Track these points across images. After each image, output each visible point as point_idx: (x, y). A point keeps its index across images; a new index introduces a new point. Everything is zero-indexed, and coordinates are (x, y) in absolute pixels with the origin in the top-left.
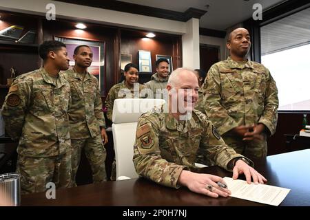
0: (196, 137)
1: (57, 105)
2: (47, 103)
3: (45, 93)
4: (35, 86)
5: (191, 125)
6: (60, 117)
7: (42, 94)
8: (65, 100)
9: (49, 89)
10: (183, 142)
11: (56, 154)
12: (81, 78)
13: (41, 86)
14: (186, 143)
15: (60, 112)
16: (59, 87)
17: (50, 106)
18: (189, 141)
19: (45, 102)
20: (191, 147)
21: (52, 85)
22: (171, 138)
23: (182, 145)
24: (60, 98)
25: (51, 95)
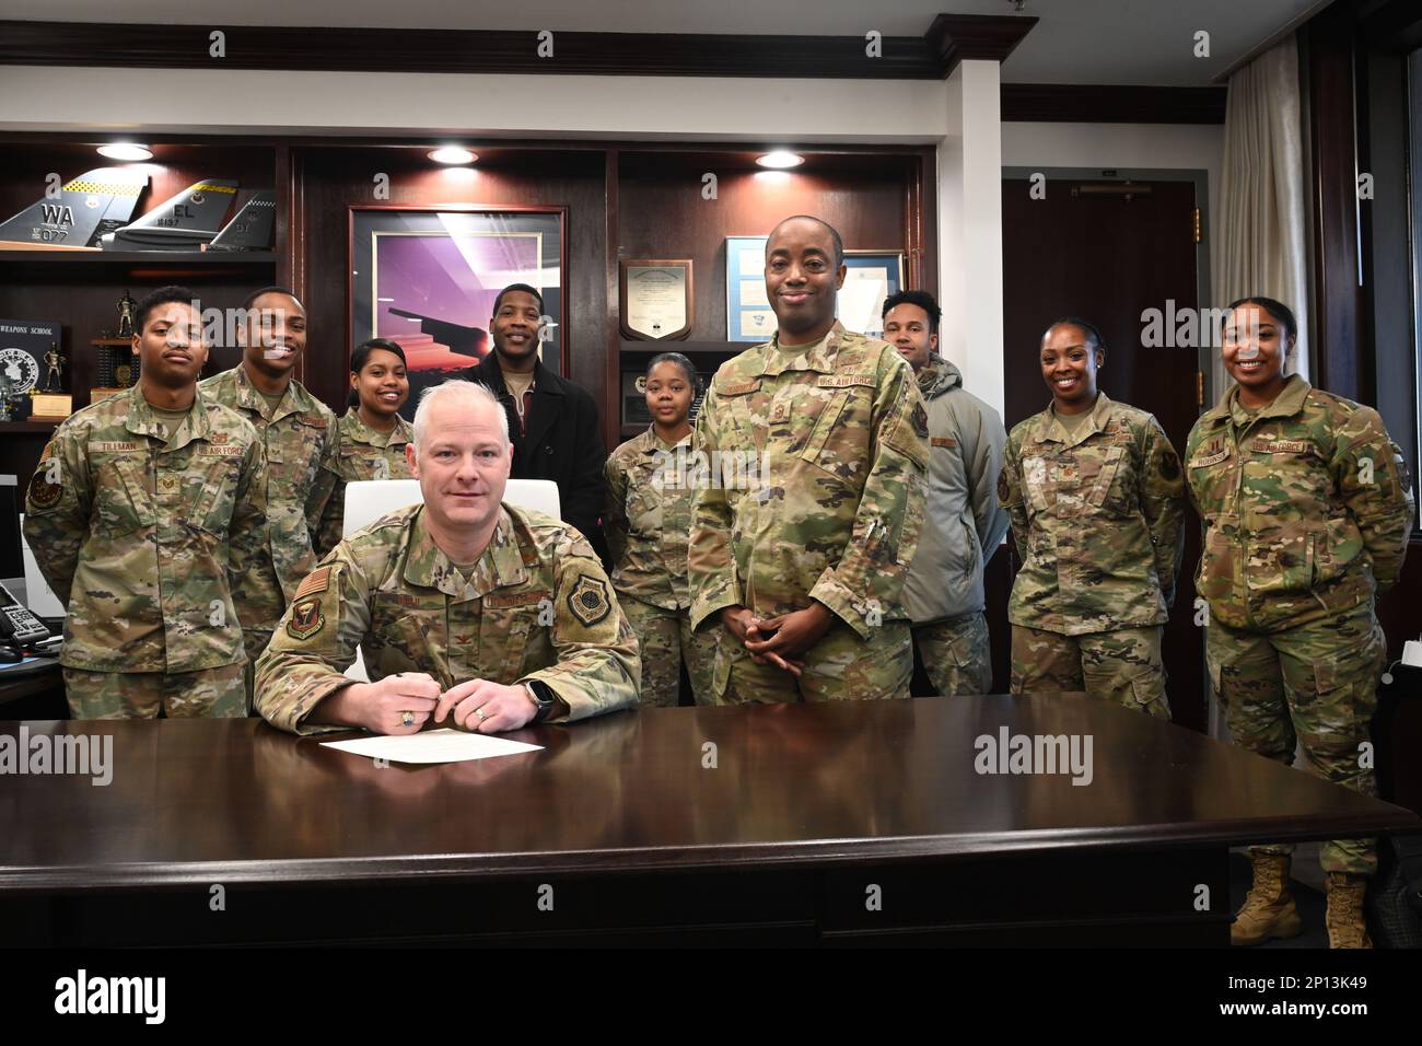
0: (515, 618)
1: (168, 506)
2: (129, 497)
3: (123, 466)
4: (96, 446)
5: (496, 576)
6: (176, 545)
7: (116, 468)
8: (208, 488)
9: (141, 451)
10: (469, 630)
11: (157, 666)
12: (264, 408)
13: (115, 445)
14: (477, 635)
15: (177, 527)
16: (181, 444)
17: (139, 507)
18: (485, 628)
19: (122, 495)
20: (497, 649)
21: (150, 438)
22: (414, 613)
23: (463, 640)
24: (183, 480)
25: (147, 472)
